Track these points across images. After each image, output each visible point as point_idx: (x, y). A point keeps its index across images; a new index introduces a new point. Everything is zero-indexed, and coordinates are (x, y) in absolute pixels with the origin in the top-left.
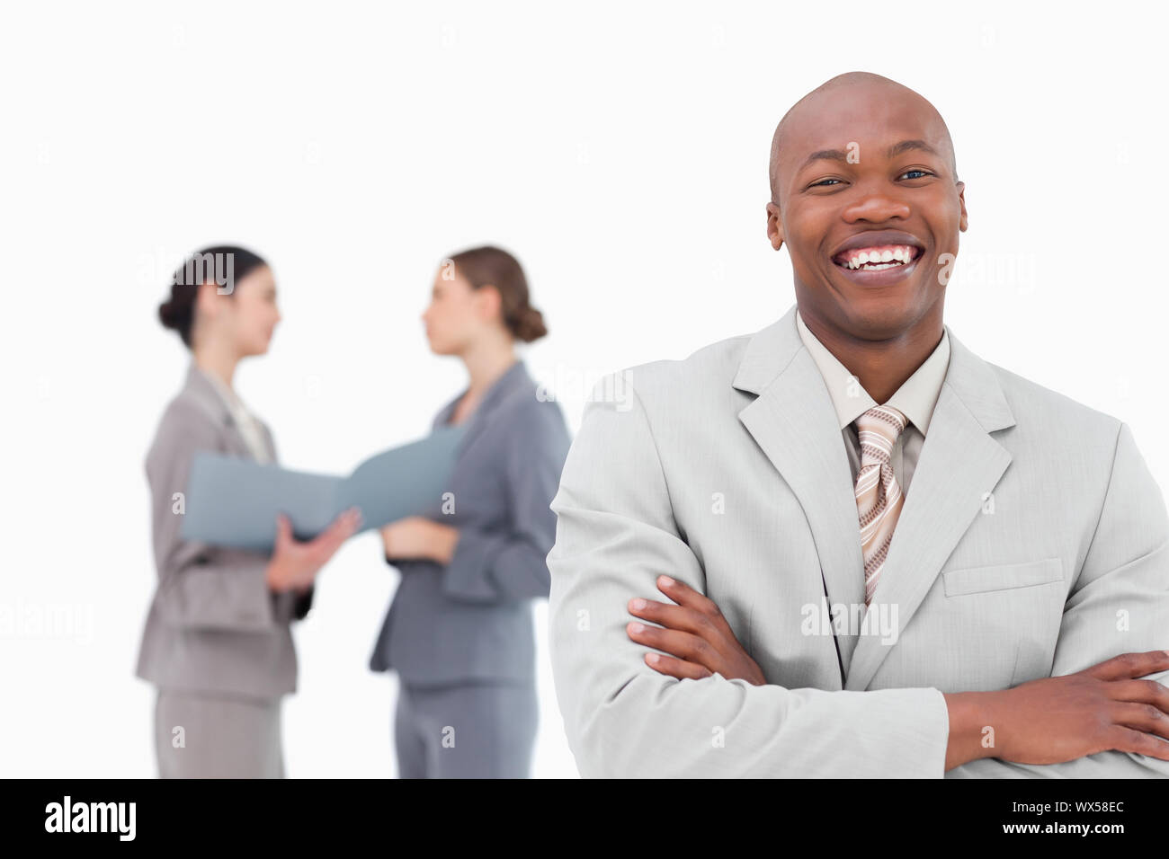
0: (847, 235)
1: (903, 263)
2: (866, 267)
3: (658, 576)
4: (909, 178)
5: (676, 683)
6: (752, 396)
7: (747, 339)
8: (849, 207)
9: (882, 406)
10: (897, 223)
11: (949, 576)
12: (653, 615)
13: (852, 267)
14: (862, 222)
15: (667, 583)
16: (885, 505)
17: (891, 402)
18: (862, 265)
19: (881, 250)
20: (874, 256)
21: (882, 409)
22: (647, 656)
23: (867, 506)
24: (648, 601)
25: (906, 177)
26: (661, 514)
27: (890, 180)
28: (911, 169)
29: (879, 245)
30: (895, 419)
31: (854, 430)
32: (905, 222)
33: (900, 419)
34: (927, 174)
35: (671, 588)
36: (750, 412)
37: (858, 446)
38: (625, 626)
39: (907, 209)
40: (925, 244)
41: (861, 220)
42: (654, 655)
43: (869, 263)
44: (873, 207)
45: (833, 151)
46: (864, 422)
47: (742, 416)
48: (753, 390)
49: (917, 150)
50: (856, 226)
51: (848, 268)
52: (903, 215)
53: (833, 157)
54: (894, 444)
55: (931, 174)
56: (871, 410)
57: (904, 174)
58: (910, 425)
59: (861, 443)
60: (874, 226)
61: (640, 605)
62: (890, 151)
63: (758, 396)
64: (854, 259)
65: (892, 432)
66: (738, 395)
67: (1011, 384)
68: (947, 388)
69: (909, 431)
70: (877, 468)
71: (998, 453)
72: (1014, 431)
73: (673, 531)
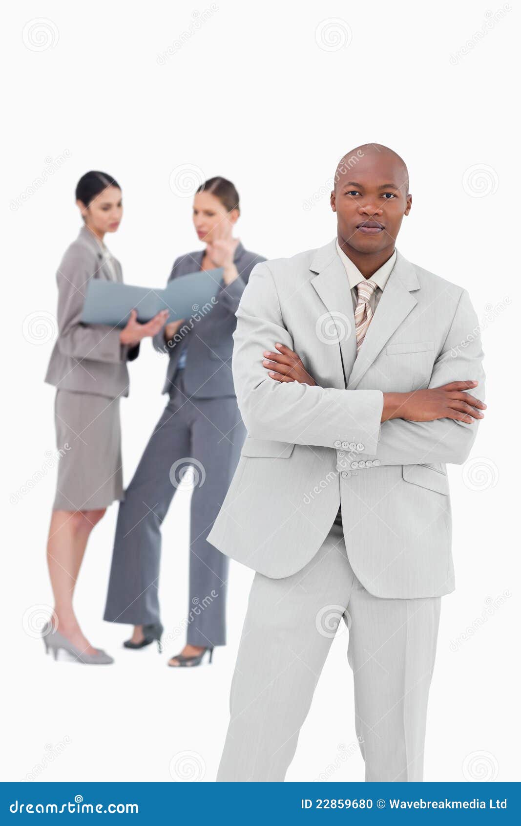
3: (276, 343)
5: (280, 383)
6: (317, 274)
7: (316, 250)
8: (361, 207)
10: (377, 216)
11: (388, 347)
12: (273, 358)
15: (279, 346)
16: (366, 319)
17: (372, 279)
21: (368, 281)
22: (270, 373)
23: (359, 319)
24: (271, 352)
25: (385, 196)
26: (278, 319)
27: (378, 197)
30: (372, 285)
31: (356, 289)
33: (374, 286)
35: (281, 348)
36: (316, 280)
37: (357, 295)
38: (262, 361)
39: (381, 211)
41: (364, 213)
42: (272, 373)
44: (370, 208)
46: (360, 286)
47: (312, 282)
48: (318, 272)
49: (390, 188)
52: (379, 214)
53: (357, 186)
54: (371, 295)
56: (363, 281)
58: (378, 288)
59: (359, 294)
61: (268, 354)
62: (379, 187)
63: (319, 274)
65: (371, 291)
66: (311, 273)
67: (420, 272)
68: (393, 273)
69: (378, 290)
70: (364, 304)
71: (412, 300)
72: (420, 291)
73: (282, 325)
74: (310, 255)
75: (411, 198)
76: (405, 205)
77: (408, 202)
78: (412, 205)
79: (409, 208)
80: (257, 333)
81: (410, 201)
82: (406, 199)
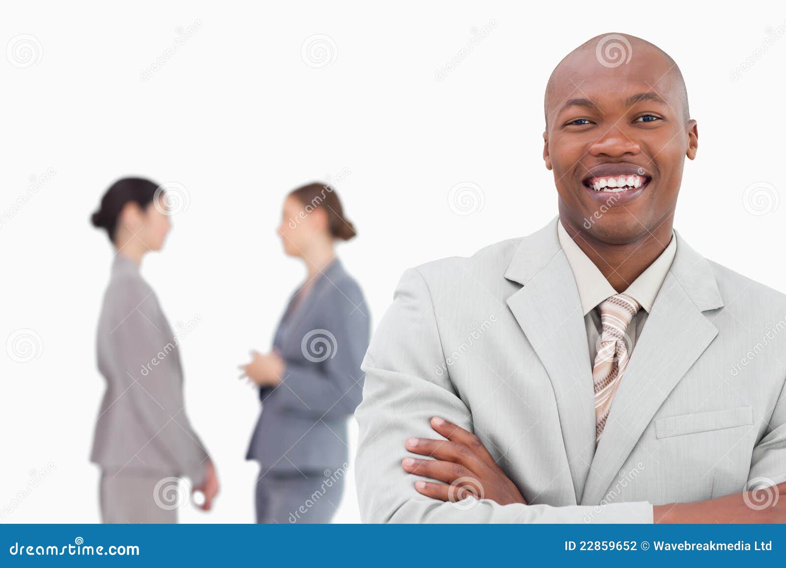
0: (593, 166)
1: (633, 187)
2: (606, 190)
3: (430, 420)
4: (644, 120)
5: (440, 505)
6: (518, 285)
7: (519, 241)
8: (593, 143)
9: (621, 295)
10: (628, 158)
11: (659, 422)
12: (424, 450)
13: (595, 189)
14: (603, 156)
15: (438, 422)
16: (618, 372)
17: (627, 292)
18: (602, 189)
19: (616, 178)
20: (612, 182)
21: (620, 297)
22: (417, 484)
23: (604, 372)
24: (420, 439)
25: (641, 119)
27: (627, 123)
28: (645, 114)
29: (615, 174)
30: (629, 305)
31: (597, 312)
32: (636, 157)
33: (634, 306)
34: (658, 118)
35: (441, 426)
36: (517, 298)
37: (600, 327)
38: (401, 462)
39: (637, 147)
40: (651, 173)
41: (603, 154)
42: (422, 481)
43: (607, 187)
44: (612, 144)
45: (583, 99)
46: (606, 307)
47: (509, 302)
48: (520, 282)
49: (649, 101)
50: (600, 158)
51: (593, 189)
52: (634, 151)
53: (584, 105)
54: (628, 325)
55: (660, 119)
56: (612, 297)
57: (640, 117)
58: (641, 310)
59: (603, 323)
60: (612, 159)
61: (414, 443)
62: (627, 100)
63: (523, 286)
64: (597, 184)
65: (628, 316)
66: (507, 283)
67: (722, 275)
68: (671, 276)
69: (641, 313)
70: (614, 343)
71: (708, 328)
72: (722, 312)
73: (448, 385)
74: (508, 248)
75: (695, 127)
76: (686, 140)
77: (690, 135)
78: (700, 141)
79: (694, 145)
80: (394, 405)
81: (694, 132)
82: (686, 128)
